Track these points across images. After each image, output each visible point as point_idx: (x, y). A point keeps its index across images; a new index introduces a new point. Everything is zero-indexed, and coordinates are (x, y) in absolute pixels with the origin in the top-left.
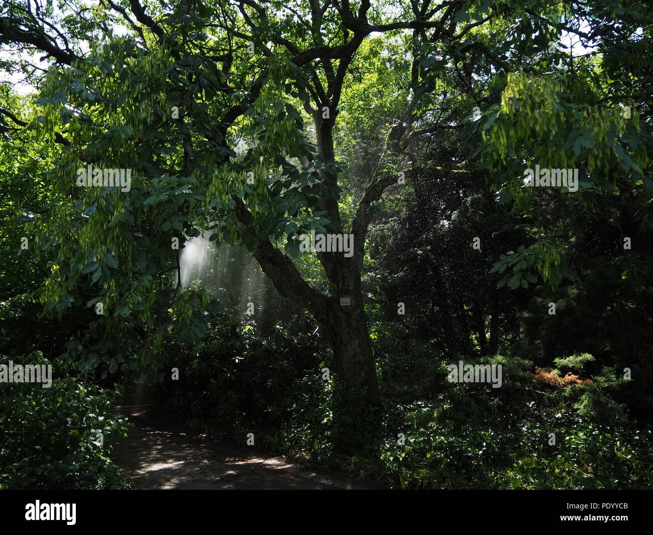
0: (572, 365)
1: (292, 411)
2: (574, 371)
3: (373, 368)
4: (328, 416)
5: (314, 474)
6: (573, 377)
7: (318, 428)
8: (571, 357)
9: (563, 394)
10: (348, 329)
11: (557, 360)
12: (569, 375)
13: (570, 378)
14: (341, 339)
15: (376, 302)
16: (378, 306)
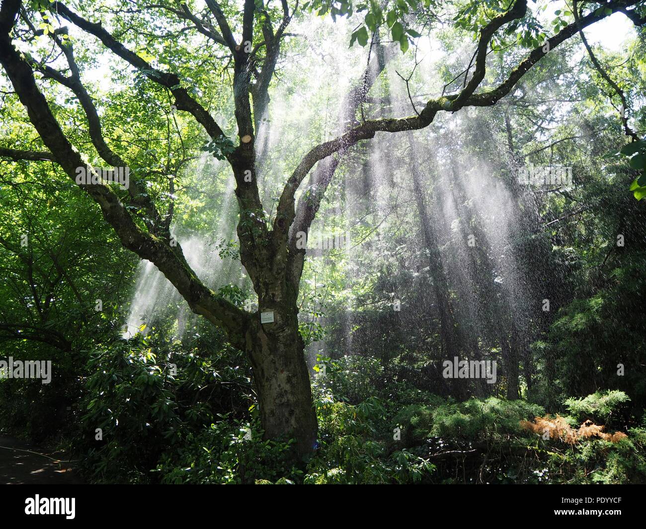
0: (593, 410)
2: (596, 418)
6: (595, 429)
8: (590, 396)
9: (578, 456)
10: (272, 356)
11: (569, 402)
12: (588, 425)
13: (588, 429)
14: (263, 370)
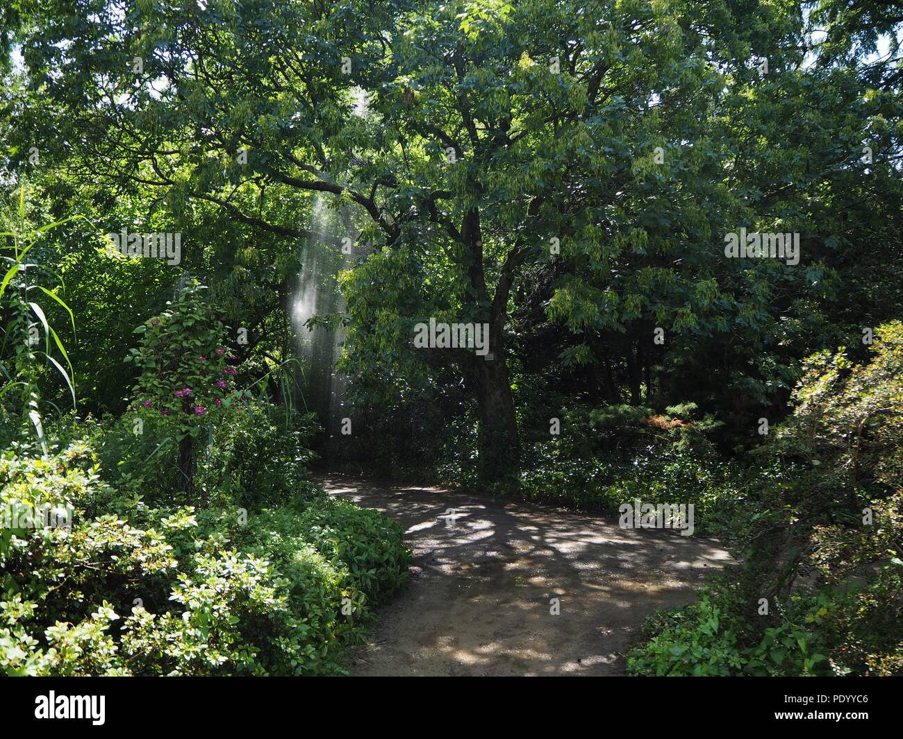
0: (679, 412)
1: (443, 450)
3: (513, 416)
4: (474, 454)
5: (483, 507)
6: (679, 422)
7: (466, 463)
8: (679, 406)
9: (668, 435)
11: (668, 408)
12: (675, 420)
13: (675, 422)
14: (485, 391)
15: (516, 357)
16: (518, 360)
